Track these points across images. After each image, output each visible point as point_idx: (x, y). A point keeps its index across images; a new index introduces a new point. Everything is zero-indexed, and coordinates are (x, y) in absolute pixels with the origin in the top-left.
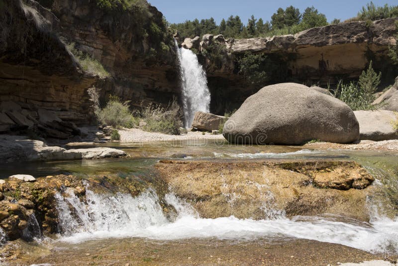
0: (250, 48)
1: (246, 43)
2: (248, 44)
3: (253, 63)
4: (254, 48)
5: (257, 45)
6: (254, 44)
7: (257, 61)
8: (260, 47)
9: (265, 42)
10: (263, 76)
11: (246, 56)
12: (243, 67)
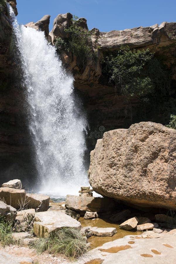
0: (126, 42)
1: (119, 36)
2: (121, 37)
3: (133, 65)
4: (133, 41)
5: (138, 37)
6: (132, 36)
7: (138, 61)
8: (142, 40)
9: (150, 32)
10: (146, 85)
11: (121, 54)
12: (116, 70)
